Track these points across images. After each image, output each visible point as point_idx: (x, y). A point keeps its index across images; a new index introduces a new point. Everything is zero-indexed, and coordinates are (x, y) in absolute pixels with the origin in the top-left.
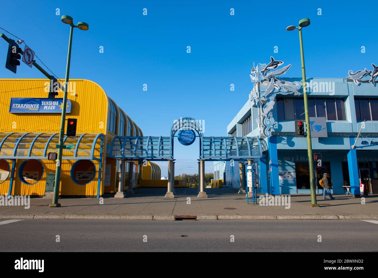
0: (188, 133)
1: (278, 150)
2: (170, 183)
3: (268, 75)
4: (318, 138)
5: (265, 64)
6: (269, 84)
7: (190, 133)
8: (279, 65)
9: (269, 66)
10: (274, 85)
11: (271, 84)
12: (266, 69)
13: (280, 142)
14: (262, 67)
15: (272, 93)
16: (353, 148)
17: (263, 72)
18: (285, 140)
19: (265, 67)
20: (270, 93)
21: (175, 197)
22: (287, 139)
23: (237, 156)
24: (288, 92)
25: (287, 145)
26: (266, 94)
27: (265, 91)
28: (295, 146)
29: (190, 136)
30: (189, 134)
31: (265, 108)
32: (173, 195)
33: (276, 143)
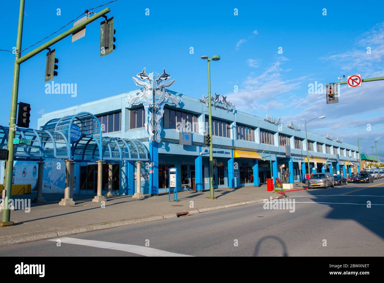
0: (75, 129)
1: (159, 154)
2: (69, 188)
3: (161, 85)
4: (183, 145)
5: (159, 74)
6: (161, 93)
7: (77, 130)
8: (168, 77)
9: (162, 77)
10: (165, 96)
11: (163, 93)
12: (160, 79)
13: (161, 147)
14: (157, 76)
15: (163, 103)
16: (201, 155)
17: (157, 81)
18: (164, 145)
19: (159, 76)
20: (162, 103)
21: (76, 204)
22: (165, 144)
23: (110, 157)
24: (173, 103)
25: (165, 150)
26: (159, 102)
27: (158, 99)
28: (170, 152)
29: (77, 133)
30: (75, 131)
31: (158, 114)
32: (73, 202)
33: (158, 148)
